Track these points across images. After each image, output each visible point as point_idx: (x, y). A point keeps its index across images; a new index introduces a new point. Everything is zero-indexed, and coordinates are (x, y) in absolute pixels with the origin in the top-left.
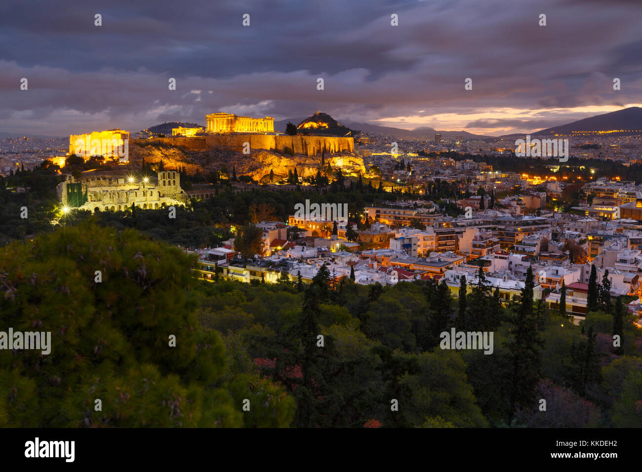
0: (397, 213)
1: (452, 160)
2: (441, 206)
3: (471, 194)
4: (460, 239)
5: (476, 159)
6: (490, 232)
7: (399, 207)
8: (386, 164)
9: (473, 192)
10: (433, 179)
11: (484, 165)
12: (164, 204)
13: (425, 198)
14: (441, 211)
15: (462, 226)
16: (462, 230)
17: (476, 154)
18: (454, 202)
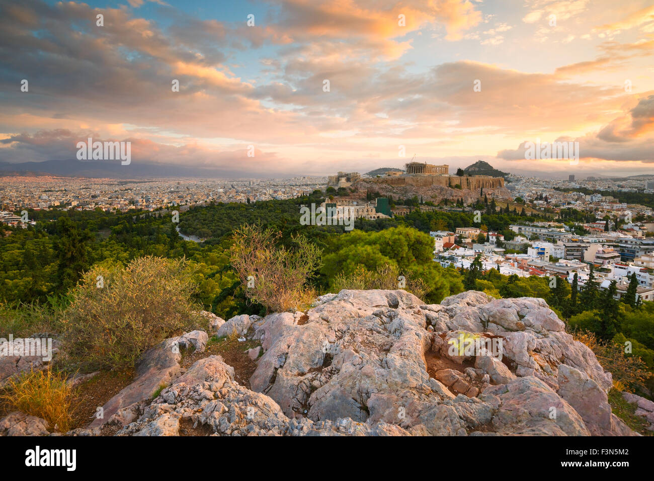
0: (534, 230)
1: (583, 194)
2: (571, 227)
3: (598, 220)
4: (585, 251)
5: (603, 194)
6: (612, 248)
7: (537, 226)
8: (528, 196)
9: (599, 218)
10: (566, 207)
11: (611, 198)
12: (378, 217)
13: (558, 221)
14: (570, 231)
15: (588, 242)
16: (588, 245)
17: (604, 190)
18: (582, 225)
